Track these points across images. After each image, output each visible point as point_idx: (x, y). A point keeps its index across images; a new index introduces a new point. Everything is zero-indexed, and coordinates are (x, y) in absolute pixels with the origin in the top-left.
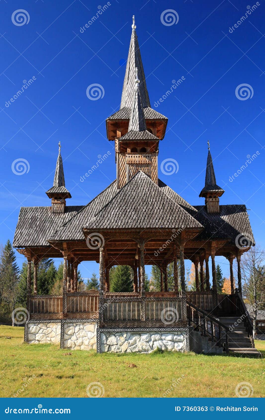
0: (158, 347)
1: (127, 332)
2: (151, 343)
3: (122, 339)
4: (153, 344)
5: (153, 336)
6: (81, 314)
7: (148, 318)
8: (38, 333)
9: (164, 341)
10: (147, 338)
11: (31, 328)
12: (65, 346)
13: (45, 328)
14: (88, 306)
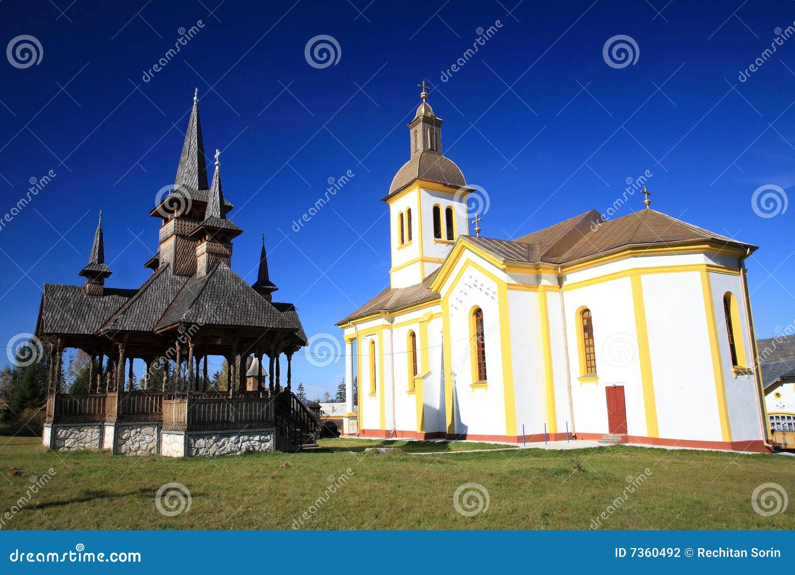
0: (246, 448)
1: (216, 434)
2: (239, 445)
3: (211, 441)
4: (242, 445)
5: (242, 437)
6: (139, 416)
7: (237, 419)
8: (68, 439)
9: (252, 442)
10: (235, 440)
11: (59, 433)
12: (119, 452)
13: (78, 432)
14: (147, 408)
